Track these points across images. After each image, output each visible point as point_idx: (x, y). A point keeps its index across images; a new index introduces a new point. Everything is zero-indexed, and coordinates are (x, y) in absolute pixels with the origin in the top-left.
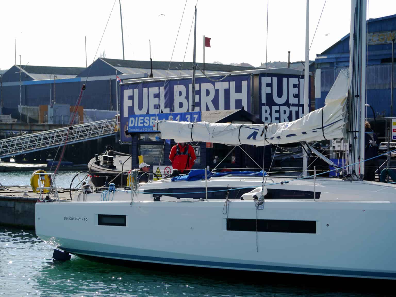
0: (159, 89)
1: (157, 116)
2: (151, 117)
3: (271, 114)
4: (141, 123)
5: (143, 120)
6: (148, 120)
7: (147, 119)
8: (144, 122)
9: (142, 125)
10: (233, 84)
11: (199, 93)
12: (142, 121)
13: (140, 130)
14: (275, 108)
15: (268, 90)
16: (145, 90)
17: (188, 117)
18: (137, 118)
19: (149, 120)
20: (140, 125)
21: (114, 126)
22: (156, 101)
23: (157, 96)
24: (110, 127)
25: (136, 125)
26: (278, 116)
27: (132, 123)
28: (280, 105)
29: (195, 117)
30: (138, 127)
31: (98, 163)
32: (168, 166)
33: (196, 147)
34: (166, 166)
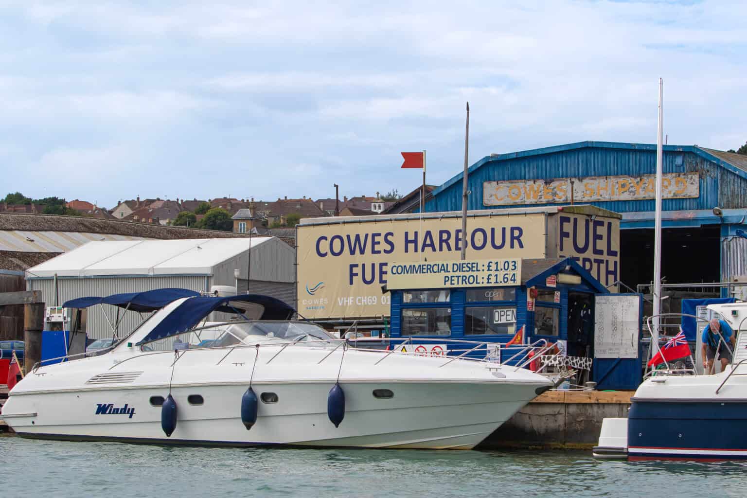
32: (422, 345)
33: (507, 311)
34: (419, 345)
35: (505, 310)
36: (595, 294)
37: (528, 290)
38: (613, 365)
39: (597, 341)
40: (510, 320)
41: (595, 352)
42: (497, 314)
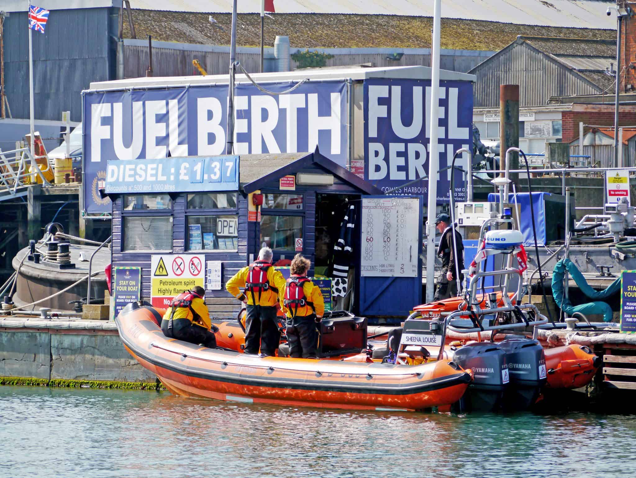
0: (167, 104)
1: (160, 163)
2: (149, 165)
3: (387, 159)
4: (130, 176)
5: (135, 170)
6: (144, 170)
7: (141, 169)
8: (136, 174)
9: (132, 179)
10: (313, 98)
11: (246, 114)
12: (132, 172)
13: (128, 188)
14: (395, 148)
15: (382, 111)
16: (137, 105)
17: (216, 166)
18: (122, 167)
19: (146, 171)
20: (128, 179)
21: (22, 169)
22: (160, 130)
23: (162, 118)
24: (11, 171)
25: (121, 180)
26: (403, 163)
27: (112, 176)
28: (406, 142)
29: (228, 166)
30: (125, 183)
31: (35, 258)
32: (180, 256)
33: (230, 221)
34: (176, 256)
35: (228, 220)
36: (362, 196)
37: (250, 196)
38: (385, 285)
39: (365, 255)
40: (232, 233)
41: (362, 268)
42: (220, 223)
